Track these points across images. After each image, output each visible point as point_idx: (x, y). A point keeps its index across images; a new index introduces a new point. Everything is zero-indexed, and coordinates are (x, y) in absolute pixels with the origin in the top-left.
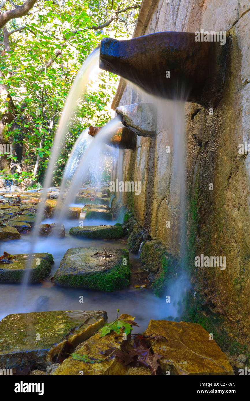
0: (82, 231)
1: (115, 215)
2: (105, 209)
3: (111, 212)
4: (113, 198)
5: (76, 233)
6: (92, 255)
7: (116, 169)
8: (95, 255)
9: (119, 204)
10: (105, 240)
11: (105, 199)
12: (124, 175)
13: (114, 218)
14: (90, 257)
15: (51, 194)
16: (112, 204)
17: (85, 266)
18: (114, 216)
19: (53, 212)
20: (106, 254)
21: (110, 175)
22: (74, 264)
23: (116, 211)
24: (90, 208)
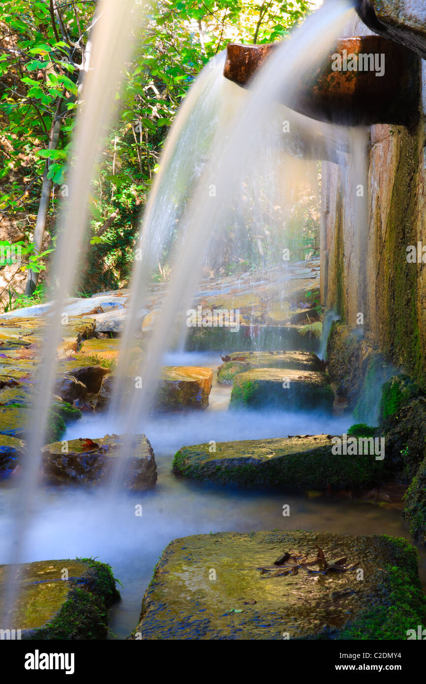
0: (223, 461)
1: (346, 390)
2: (305, 367)
3: (328, 380)
4: (333, 324)
5: (196, 468)
6: (264, 564)
7: (340, 208)
8: (278, 563)
9: (359, 348)
10: (312, 494)
11: (302, 327)
12: (373, 230)
13: (340, 402)
14: (258, 574)
15: (100, 318)
16: (330, 348)
17: (239, 614)
18: (343, 394)
19: (108, 390)
20: (321, 561)
21: (317, 232)
22: (198, 604)
23: (347, 373)
24: (247, 368)
